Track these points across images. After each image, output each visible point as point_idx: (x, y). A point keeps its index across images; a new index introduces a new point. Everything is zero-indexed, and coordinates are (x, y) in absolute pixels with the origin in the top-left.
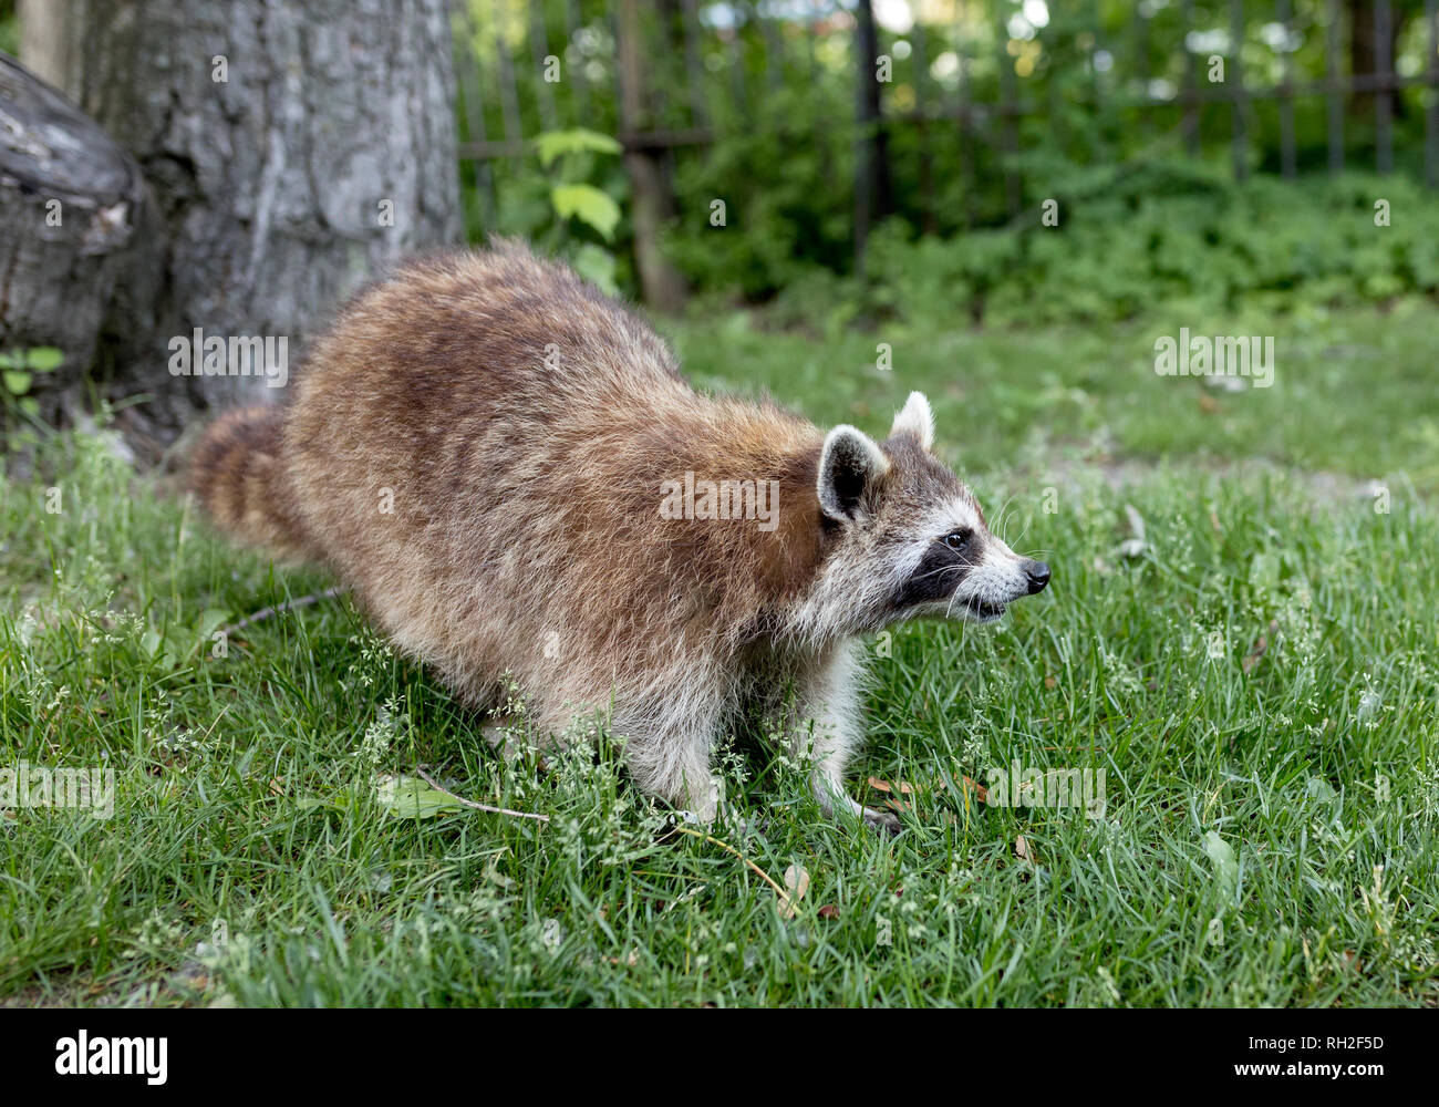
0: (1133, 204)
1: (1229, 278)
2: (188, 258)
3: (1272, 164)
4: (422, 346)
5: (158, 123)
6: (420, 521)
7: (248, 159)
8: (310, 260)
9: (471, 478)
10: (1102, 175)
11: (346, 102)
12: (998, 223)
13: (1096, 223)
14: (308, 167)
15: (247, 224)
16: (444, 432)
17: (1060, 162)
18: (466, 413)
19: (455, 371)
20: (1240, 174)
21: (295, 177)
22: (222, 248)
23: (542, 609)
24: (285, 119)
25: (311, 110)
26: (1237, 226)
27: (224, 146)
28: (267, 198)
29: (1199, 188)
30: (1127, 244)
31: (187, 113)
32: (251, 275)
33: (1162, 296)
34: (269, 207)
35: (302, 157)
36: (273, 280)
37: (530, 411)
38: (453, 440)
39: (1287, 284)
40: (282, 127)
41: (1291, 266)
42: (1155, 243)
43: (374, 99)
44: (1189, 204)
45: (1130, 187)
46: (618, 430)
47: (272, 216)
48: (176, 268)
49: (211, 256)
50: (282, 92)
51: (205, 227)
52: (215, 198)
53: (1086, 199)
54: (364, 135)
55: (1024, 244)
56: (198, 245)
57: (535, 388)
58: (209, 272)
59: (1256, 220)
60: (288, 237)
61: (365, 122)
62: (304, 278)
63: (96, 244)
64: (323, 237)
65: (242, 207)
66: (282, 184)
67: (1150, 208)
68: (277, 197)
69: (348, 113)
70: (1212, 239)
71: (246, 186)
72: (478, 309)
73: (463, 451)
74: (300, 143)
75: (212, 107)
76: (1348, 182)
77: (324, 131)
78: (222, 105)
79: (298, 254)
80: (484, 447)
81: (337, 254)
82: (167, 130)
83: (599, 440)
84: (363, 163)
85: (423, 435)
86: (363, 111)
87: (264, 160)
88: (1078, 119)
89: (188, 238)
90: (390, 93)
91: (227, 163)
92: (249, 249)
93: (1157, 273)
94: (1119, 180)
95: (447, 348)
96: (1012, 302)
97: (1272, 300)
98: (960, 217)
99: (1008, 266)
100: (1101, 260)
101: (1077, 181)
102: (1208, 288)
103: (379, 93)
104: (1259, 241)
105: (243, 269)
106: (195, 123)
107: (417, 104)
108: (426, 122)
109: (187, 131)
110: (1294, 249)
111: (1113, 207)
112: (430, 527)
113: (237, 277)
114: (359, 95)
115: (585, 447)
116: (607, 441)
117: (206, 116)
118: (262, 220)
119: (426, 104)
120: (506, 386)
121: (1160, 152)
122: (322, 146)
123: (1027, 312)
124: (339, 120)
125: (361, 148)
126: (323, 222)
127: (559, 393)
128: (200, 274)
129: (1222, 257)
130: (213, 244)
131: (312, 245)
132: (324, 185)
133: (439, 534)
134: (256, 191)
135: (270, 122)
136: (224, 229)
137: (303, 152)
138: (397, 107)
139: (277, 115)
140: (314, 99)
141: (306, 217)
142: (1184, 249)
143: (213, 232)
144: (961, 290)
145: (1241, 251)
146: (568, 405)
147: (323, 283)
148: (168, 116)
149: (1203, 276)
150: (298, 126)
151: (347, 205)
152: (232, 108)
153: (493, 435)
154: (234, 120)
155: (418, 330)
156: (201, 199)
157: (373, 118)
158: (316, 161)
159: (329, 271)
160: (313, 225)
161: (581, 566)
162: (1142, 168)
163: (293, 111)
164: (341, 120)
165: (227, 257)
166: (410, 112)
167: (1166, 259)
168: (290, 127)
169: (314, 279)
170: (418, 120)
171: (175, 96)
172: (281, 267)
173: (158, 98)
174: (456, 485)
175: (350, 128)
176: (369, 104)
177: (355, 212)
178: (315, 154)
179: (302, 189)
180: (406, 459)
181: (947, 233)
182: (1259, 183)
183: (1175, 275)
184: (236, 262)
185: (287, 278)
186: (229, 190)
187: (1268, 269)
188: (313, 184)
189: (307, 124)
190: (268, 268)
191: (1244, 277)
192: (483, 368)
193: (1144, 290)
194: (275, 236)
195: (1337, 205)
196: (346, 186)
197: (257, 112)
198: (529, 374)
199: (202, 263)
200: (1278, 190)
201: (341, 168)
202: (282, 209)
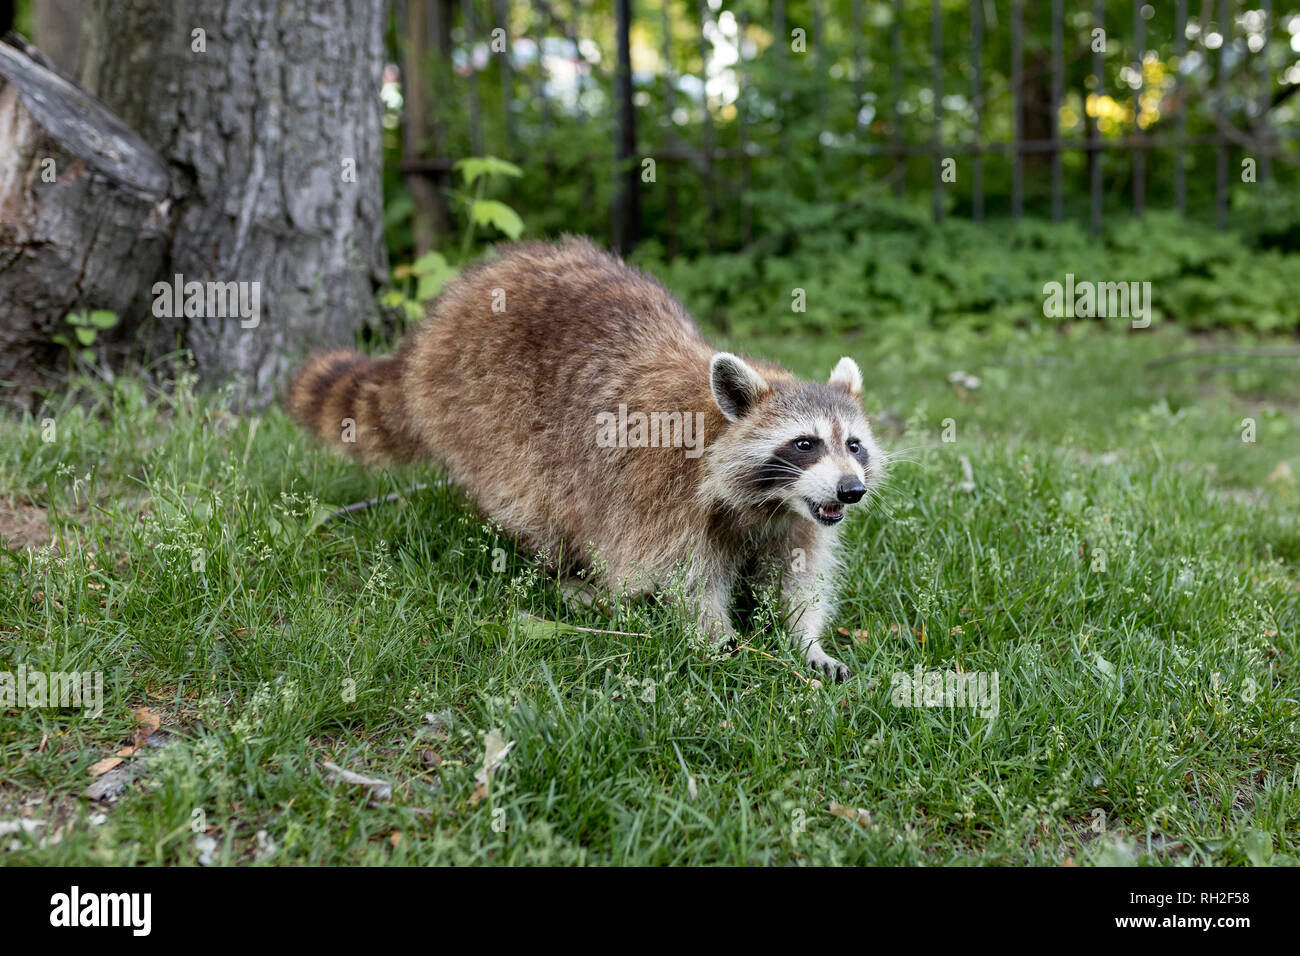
0: (851, 237)
1: (934, 302)
2: (185, 245)
3: (963, 209)
4: (539, 305)
5: (167, 137)
6: (538, 427)
7: (237, 167)
8: (277, 250)
9: (576, 397)
10: (826, 212)
11: (311, 127)
12: (735, 248)
13: (821, 252)
14: (280, 177)
15: (234, 219)
16: (558, 364)
17: (789, 199)
18: (573, 351)
19: (563, 323)
20: (937, 216)
21: (271, 184)
22: (213, 238)
23: (610, 494)
24: (267, 137)
25: (285, 131)
26: (937, 257)
27: (219, 157)
28: (250, 199)
29: (905, 226)
30: (848, 270)
31: (191, 130)
32: (234, 260)
33: (878, 315)
34: (252, 206)
35: (276, 170)
36: (251, 266)
37: (615, 351)
38: (564, 371)
39: (983, 307)
40: (264, 145)
41: (985, 293)
42: (871, 270)
43: (331, 126)
44: (897, 238)
45: (848, 223)
46: (670, 367)
47: (253, 214)
48: (175, 253)
49: (203, 245)
50: (265, 117)
51: (200, 221)
52: (209, 199)
53: (813, 231)
54: (322, 154)
55: (759, 265)
56: (193, 235)
57: (619, 336)
58: (201, 257)
59: (953, 254)
60: (265, 232)
61: (323, 142)
62: (272, 265)
63: (148, 229)
64: (290, 233)
65: (231, 206)
66: (261, 189)
67: (864, 239)
68: (257, 200)
69: (312, 135)
70: (916, 269)
71: (235, 190)
72: (576, 282)
73: (571, 378)
74: (276, 158)
75: (211, 126)
76: (1027, 227)
77: (293, 150)
78: (219, 125)
79: (269, 246)
80: (585, 375)
81: (297, 247)
82: (174, 143)
83: (654, 374)
84: (320, 175)
85: (541, 366)
86: (323, 135)
87: (250, 169)
88: (808, 164)
89: (186, 229)
90: (343, 121)
91: (221, 170)
92: (235, 240)
93: (873, 294)
94: (839, 216)
95: (556, 307)
96: (749, 314)
97: (972, 319)
98: (702, 242)
99: (745, 283)
100: (826, 283)
101: (803, 216)
102: (916, 308)
103: (335, 121)
104: (957, 271)
105: (228, 257)
106: (196, 138)
107: (361, 131)
108: (366, 145)
109: (190, 143)
110: (987, 279)
111: (835, 239)
112: (546, 431)
113: (223, 262)
114: (321, 121)
115: (646, 378)
116: (661, 376)
117: (205, 132)
118: (245, 217)
119: (368, 132)
120: (601, 334)
121: (871, 194)
122: (290, 162)
123: (763, 323)
124: (305, 140)
125: (317, 163)
126: (289, 220)
127: (634, 341)
128: (194, 257)
129: (926, 283)
130: (206, 234)
131: (280, 239)
132: (291, 191)
133: (554, 437)
134: (242, 194)
135: (255, 139)
136: (215, 223)
137: (277, 165)
138: (347, 132)
139: (261, 135)
140: (288, 123)
141: (278, 217)
142: (894, 276)
143: (205, 226)
144: (704, 302)
145: (941, 278)
146: (639, 348)
147: (285, 270)
148: (175, 131)
149: (911, 299)
150: (275, 144)
151: (306, 209)
152: (227, 129)
153: (591, 367)
154: (228, 137)
155: (533, 295)
156: (200, 199)
157: (329, 141)
158: (286, 171)
159: (291, 261)
160: (282, 222)
161: (636, 464)
162: (858, 207)
163: (272, 132)
164: (306, 141)
165: (217, 245)
166: (356, 137)
167: (881, 284)
168: (269, 144)
169: (280, 267)
170: (361, 143)
171: (181, 115)
172: (258, 256)
173: (169, 116)
174: (566, 401)
175: (311, 147)
176: (328, 130)
177: (312, 214)
178: (286, 167)
179: (275, 194)
180: (528, 383)
181: (692, 255)
182: (953, 225)
183: (888, 297)
184: (223, 250)
185: (261, 265)
186: (222, 193)
187: (967, 296)
188: (283, 190)
189: (281, 143)
190: (247, 256)
191: (946, 302)
192: (583, 321)
193: (863, 308)
194: (255, 230)
195: (1018, 245)
196: (305, 192)
197: (245, 131)
198: (617, 327)
199: (195, 250)
200: (970, 230)
201: (303, 179)
202: (261, 209)
